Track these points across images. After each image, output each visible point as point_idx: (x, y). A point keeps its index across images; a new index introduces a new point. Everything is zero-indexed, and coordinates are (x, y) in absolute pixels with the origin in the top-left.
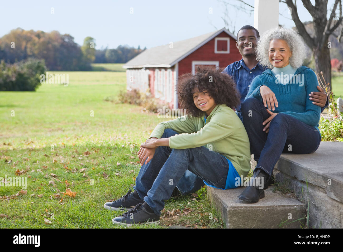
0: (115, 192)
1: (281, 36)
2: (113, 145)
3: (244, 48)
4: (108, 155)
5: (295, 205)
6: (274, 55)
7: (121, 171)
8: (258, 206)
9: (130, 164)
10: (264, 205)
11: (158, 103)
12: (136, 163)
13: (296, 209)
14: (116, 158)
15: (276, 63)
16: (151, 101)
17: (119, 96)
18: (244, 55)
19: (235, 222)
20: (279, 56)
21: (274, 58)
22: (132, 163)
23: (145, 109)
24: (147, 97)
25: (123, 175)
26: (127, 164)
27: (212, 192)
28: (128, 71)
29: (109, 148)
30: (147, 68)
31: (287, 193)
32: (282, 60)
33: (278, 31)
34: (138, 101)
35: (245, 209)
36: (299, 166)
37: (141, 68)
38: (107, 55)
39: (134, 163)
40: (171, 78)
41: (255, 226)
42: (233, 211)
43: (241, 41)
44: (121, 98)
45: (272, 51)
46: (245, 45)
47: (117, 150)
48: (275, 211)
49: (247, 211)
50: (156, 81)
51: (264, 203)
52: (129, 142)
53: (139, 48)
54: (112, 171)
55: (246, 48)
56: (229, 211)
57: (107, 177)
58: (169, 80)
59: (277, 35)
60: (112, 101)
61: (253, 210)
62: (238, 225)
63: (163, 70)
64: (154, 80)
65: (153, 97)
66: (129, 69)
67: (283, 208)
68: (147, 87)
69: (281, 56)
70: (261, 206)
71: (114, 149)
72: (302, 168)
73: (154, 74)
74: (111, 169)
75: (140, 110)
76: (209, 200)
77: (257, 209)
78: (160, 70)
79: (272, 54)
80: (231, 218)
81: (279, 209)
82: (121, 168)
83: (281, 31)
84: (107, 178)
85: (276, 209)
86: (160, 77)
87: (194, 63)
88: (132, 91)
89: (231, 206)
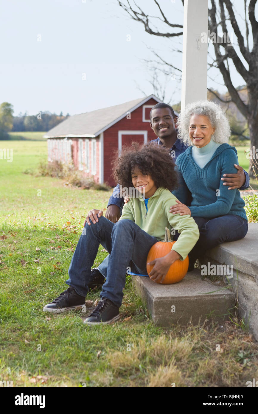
0: (34, 281)
1: (202, 111)
2: (32, 227)
3: (159, 130)
4: (26, 239)
5: (224, 294)
6: (195, 133)
7: (40, 257)
8: (186, 296)
9: (50, 249)
10: (192, 295)
11: (82, 177)
12: (57, 248)
13: (226, 299)
14: (35, 242)
15: (197, 141)
16: (74, 173)
17: (39, 169)
18: (161, 137)
19: (161, 313)
20: (200, 133)
21: (194, 136)
22: (52, 247)
23: (68, 183)
24: (70, 170)
25: (43, 261)
26: (47, 249)
27: (137, 280)
28: (49, 140)
29: (27, 231)
30: (69, 138)
31: (217, 280)
32: (203, 138)
33: (200, 106)
34: (60, 175)
35: (172, 299)
36: (228, 253)
37: (63, 138)
38: (26, 122)
39: (54, 248)
40: (95, 149)
41: (182, 317)
42: (159, 301)
43: (156, 122)
44: (41, 170)
45: (193, 127)
46: (160, 126)
47: (36, 233)
48: (203, 301)
49: (174, 301)
50: (79, 152)
51: (192, 292)
52: (50, 223)
53: (61, 115)
54: (31, 257)
55: (162, 130)
56: (155, 302)
57: (25, 264)
58: (94, 151)
59: (198, 109)
60: (32, 174)
61: (180, 300)
62: (164, 317)
63: (87, 140)
64: (77, 151)
65: (77, 169)
66: (50, 138)
67: (211, 297)
68: (70, 158)
69: (202, 134)
70: (188, 296)
71: (33, 232)
72: (232, 255)
73: (77, 144)
74: (30, 254)
75: (62, 184)
76: (134, 288)
77: (185, 300)
78: (84, 141)
79: (192, 131)
80: (157, 309)
81: (207, 298)
82: (41, 254)
83: (203, 106)
84: (26, 266)
85: (204, 299)
86: (84, 148)
87: (121, 133)
88: (53, 163)
89: (157, 296)
